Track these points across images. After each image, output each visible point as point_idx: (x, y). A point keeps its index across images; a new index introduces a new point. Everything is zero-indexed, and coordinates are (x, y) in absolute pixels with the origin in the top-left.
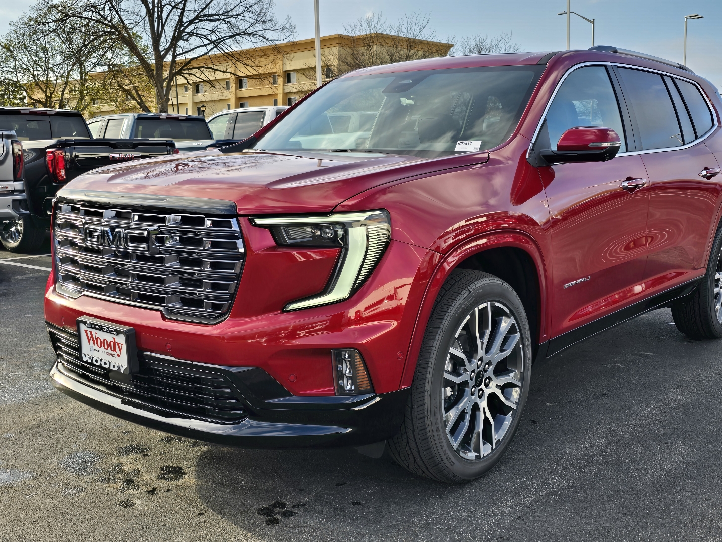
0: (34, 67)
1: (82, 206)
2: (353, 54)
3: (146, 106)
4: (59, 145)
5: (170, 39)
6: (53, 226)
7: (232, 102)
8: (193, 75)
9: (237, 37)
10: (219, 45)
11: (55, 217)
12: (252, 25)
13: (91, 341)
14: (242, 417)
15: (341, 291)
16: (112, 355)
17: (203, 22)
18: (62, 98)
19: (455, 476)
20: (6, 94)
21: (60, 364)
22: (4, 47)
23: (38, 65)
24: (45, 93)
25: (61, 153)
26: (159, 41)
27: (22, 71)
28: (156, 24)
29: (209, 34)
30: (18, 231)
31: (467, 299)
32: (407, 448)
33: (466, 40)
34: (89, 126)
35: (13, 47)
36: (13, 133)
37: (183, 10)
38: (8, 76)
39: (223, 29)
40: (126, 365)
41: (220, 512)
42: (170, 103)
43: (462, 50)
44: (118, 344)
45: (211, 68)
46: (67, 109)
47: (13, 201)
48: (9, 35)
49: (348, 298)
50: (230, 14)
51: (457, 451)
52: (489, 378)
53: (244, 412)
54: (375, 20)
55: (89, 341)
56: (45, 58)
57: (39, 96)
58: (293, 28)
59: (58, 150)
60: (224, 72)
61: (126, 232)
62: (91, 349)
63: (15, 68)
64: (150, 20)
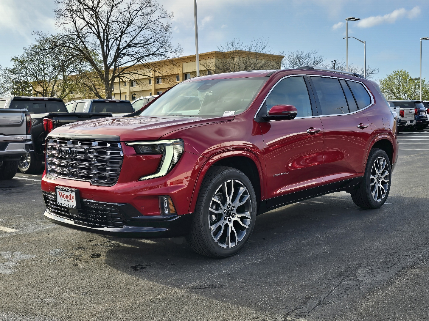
0: (37, 73)
1: (58, 140)
2: (223, 63)
3: (99, 95)
4: (50, 116)
5: (113, 57)
6: (46, 149)
7: (153, 91)
8: (126, 77)
9: (151, 56)
10: (141, 60)
11: (47, 145)
12: (158, 50)
13: (61, 196)
14: (123, 225)
15: (163, 172)
16: (70, 201)
17: (132, 48)
18: (53, 90)
19: (216, 254)
20: (21, 88)
21: (48, 210)
22: (20, 62)
23: (39, 72)
24: (43, 87)
25: (51, 120)
26: (107, 59)
27: (30, 76)
28: (105, 49)
29: (135, 54)
30: (27, 162)
31: (221, 177)
32: (195, 241)
33: (291, 53)
34: (66, 106)
35: (25, 62)
36: (27, 110)
37: (120, 41)
38: (22, 78)
39: (143, 51)
40: (75, 205)
41: (114, 267)
42: (113, 93)
43: (288, 59)
44: (72, 196)
45: (136, 73)
46: (55, 97)
47: (26, 145)
48: (23, 55)
49: (165, 175)
50: (146, 43)
51: (217, 243)
52: (234, 213)
53: (123, 223)
54: (236, 43)
55: (60, 196)
56: (44, 68)
57: (40, 89)
58: (182, 51)
59: (49, 119)
60: (144, 75)
61: (76, 149)
62: (61, 200)
63: (26, 74)
64: (102, 47)
